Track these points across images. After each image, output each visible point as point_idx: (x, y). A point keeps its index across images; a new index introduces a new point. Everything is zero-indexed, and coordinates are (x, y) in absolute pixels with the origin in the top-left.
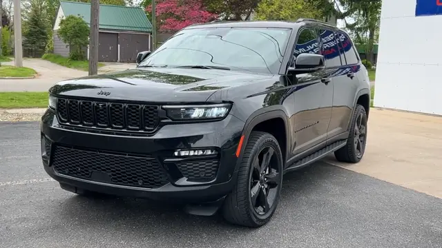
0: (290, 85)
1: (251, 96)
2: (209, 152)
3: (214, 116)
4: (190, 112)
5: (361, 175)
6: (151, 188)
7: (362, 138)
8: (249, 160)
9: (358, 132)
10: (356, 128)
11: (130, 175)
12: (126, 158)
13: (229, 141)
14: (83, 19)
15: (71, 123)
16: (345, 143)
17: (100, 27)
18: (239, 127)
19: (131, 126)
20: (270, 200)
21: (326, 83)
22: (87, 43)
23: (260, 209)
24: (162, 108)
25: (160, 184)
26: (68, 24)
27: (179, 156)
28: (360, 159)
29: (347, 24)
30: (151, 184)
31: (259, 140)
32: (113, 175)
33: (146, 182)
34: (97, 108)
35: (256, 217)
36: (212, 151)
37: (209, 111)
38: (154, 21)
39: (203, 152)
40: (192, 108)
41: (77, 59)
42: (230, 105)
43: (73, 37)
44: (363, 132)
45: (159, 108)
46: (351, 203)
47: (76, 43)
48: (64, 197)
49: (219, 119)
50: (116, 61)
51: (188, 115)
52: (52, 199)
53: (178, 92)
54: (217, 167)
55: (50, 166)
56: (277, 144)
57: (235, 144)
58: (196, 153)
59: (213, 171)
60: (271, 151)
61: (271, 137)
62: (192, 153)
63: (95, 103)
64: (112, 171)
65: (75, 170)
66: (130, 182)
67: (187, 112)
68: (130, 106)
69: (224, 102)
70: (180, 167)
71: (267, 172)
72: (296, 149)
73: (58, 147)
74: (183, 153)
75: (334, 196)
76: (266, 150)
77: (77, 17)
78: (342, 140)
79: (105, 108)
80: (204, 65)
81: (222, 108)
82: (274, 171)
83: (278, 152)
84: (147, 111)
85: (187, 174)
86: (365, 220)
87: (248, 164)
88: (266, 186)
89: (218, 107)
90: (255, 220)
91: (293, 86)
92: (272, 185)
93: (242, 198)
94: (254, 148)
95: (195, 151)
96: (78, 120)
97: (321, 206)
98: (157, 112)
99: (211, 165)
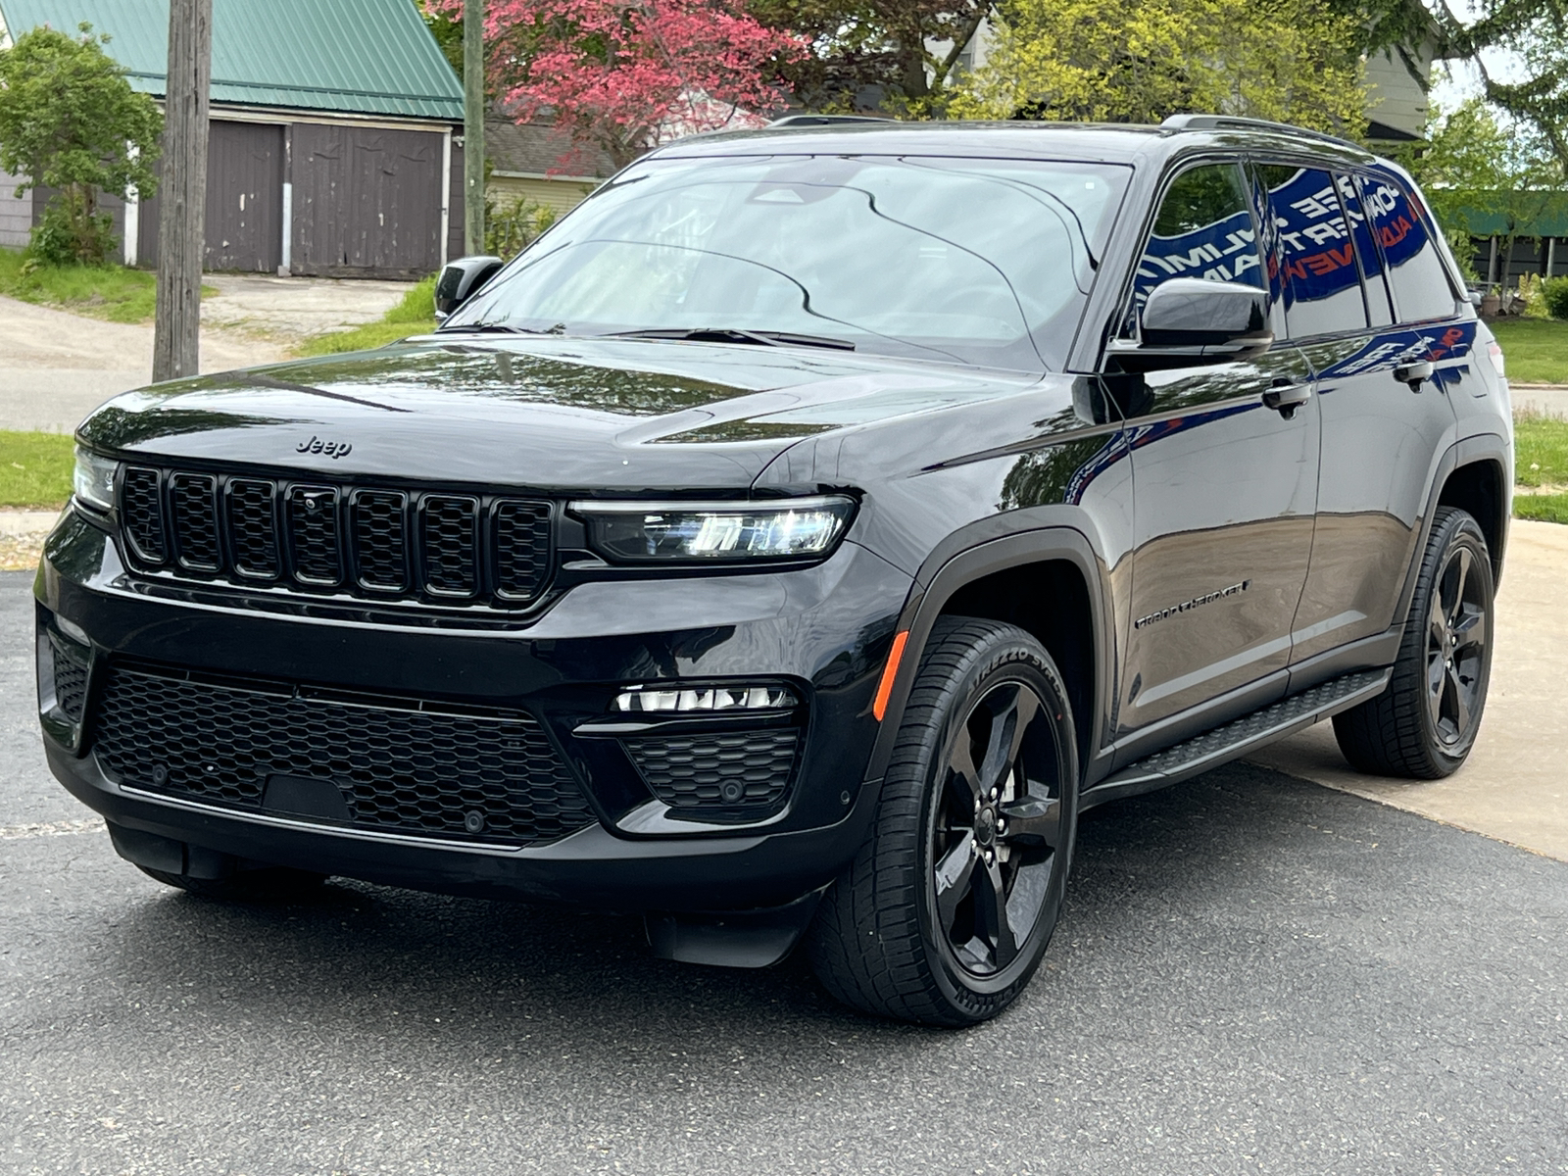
0: (1115, 418)
1: (940, 466)
2: (760, 699)
3: (784, 547)
4: (684, 528)
5: (1450, 831)
6: (520, 843)
7: (1469, 666)
8: (930, 735)
9: (1448, 638)
10: (1437, 616)
11: (430, 791)
12: (415, 721)
13: (844, 657)
14: (107, 51)
15: (180, 571)
16: (1379, 684)
17: (217, 93)
18: (887, 595)
19: (438, 584)
20: (1020, 917)
21: (1287, 411)
22: (120, 179)
23: (976, 950)
24: (569, 513)
25: (555, 830)
26: (26, 75)
27: (637, 714)
28: (1456, 761)
29: (1490, 85)
30: (519, 829)
31: (972, 654)
32: (360, 790)
33: (495, 819)
34: (296, 507)
35: (957, 983)
36: (772, 696)
37: (760, 527)
38: (476, 68)
39: (737, 697)
40: (692, 515)
41: (71, 261)
42: (849, 501)
43: (52, 143)
44: (1474, 635)
45: (556, 510)
46: (1381, 942)
47: (69, 178)
48: (119, 900)
49: (801, 560)
50: (274, 273)
51: (676, 544)
52: (69, 905)
53: (637, 444)
54: (794, 761)
55: (83, 753)
56: (1053, 671)
57: (867, 670)
58: (707, 703)
59: (778, 776)
60: (1027, 702)
61: (1026, 645)
62: (689, 701)
63: (287, 488)
64: (357, 775)
65: (195, 772)
66: (428, 821)
67: (670, 532)
68: (433, 504)
69: (824, 490)
70: (640, 757)
71: (1009, 796)
72: (1140, 701)
73: (124, 673)
74: (652, 702)
75: (1309, 912)
76: (1002, 698)
77: (76, 37)
78: (1369, 671)
79: (329, 512)
80: (741, 327)
81: (818, 516)
82: (1038, 790)
83: (1058, 706)
84: (507, 525)
85: (667, 788)
86: (1432, 1009)
87: (925, 753)
88: (1003, 855)
89: (797, 511)
90: (950, 991)
91: (1131, 423)
92: (1027, 849)
93: (898, 897)
94: (950, 685)
95: (700, 696)
96: (212, 560)
97: (1244, 950)
98: (545, 527)
99: (766, 754)
